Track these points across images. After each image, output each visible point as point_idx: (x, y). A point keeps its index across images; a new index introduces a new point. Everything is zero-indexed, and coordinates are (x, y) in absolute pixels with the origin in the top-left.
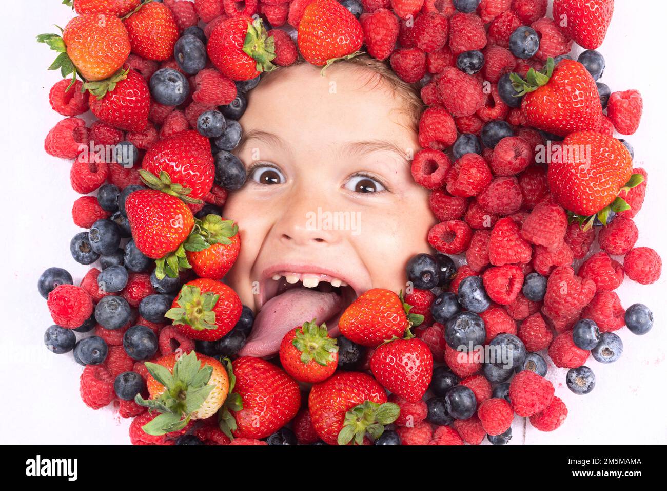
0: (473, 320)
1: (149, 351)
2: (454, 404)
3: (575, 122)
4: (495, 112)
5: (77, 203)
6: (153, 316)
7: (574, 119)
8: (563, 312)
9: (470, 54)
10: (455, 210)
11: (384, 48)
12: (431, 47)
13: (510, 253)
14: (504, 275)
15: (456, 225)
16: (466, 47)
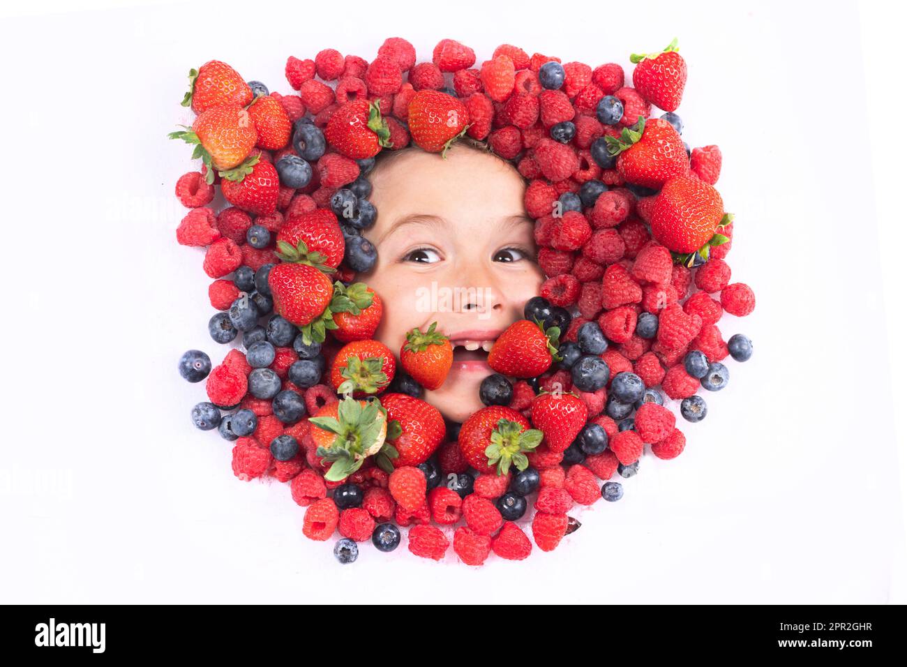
0: (597, 360)
1: (298, 411)
2: (588, 440)
3: (668, 172)
4: (590, 173)
5: (211, 287)
6: (304, 378)
7: (667, 169)
8: (677, 343)
9: (563, 125)
10: (561, 265)
11: (484, 128)
12: (526, 123)
13: (625, 292)
14: (621, 314)
15: (566, 277)
16: (558, 119)
